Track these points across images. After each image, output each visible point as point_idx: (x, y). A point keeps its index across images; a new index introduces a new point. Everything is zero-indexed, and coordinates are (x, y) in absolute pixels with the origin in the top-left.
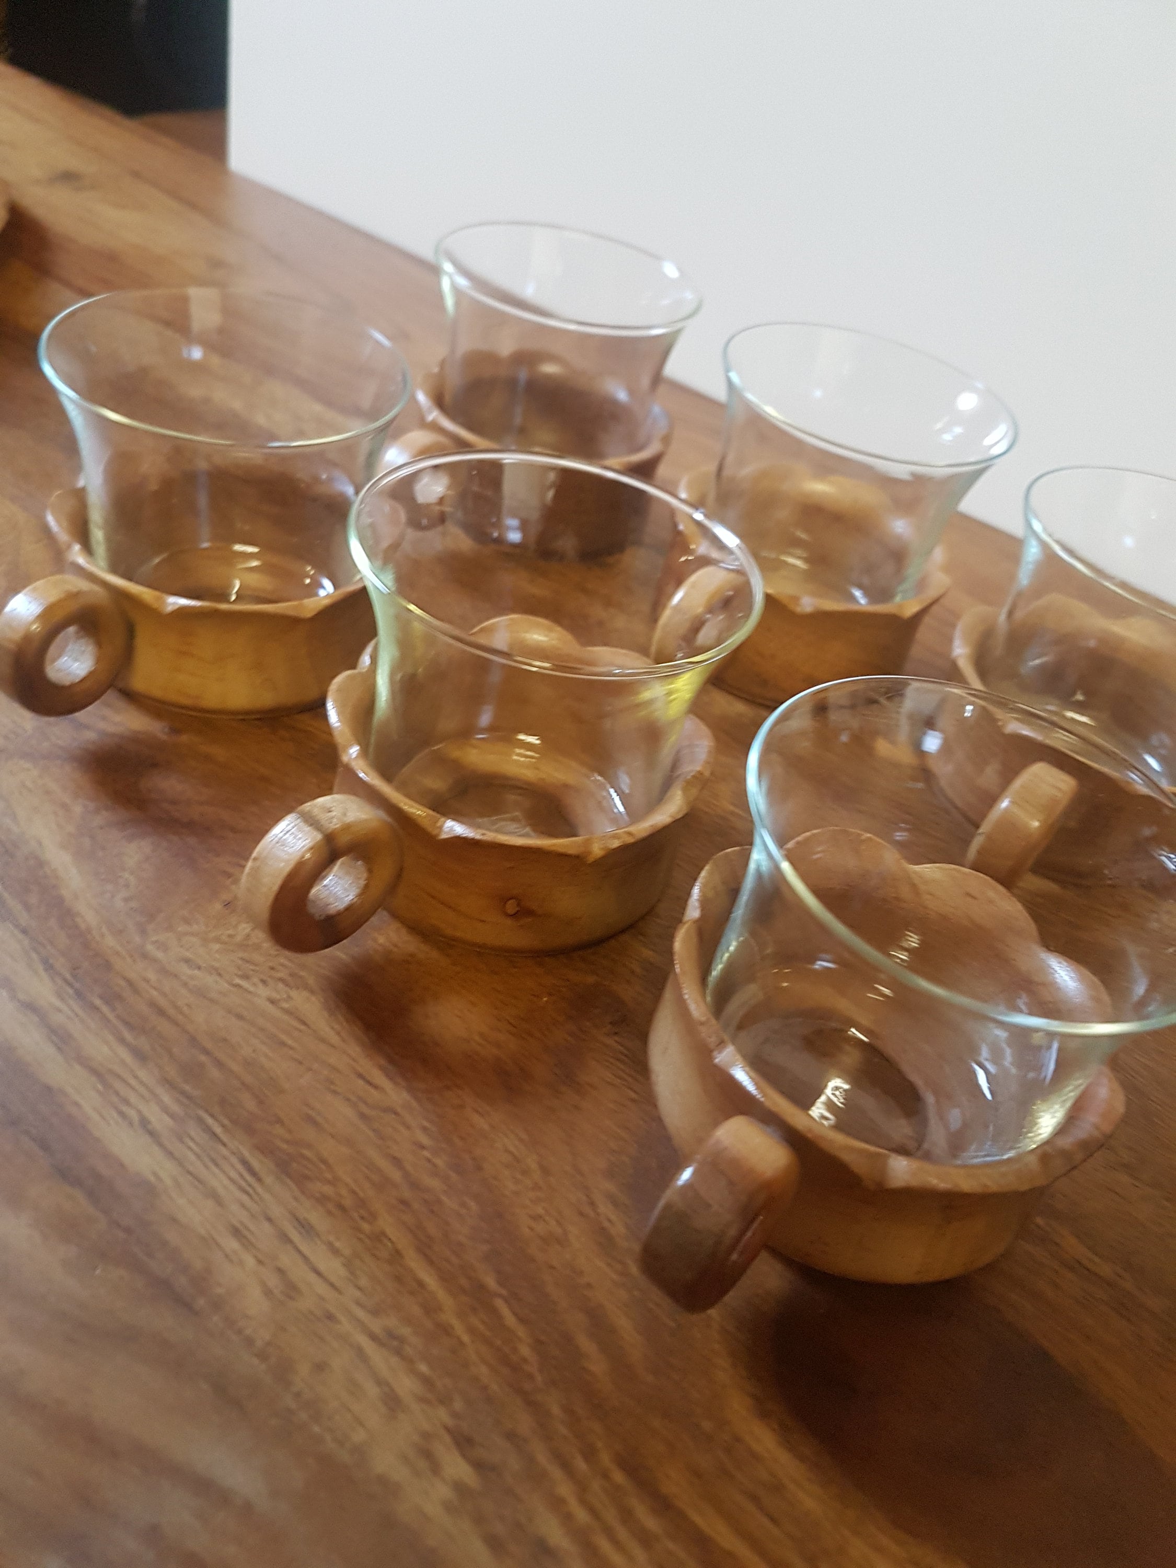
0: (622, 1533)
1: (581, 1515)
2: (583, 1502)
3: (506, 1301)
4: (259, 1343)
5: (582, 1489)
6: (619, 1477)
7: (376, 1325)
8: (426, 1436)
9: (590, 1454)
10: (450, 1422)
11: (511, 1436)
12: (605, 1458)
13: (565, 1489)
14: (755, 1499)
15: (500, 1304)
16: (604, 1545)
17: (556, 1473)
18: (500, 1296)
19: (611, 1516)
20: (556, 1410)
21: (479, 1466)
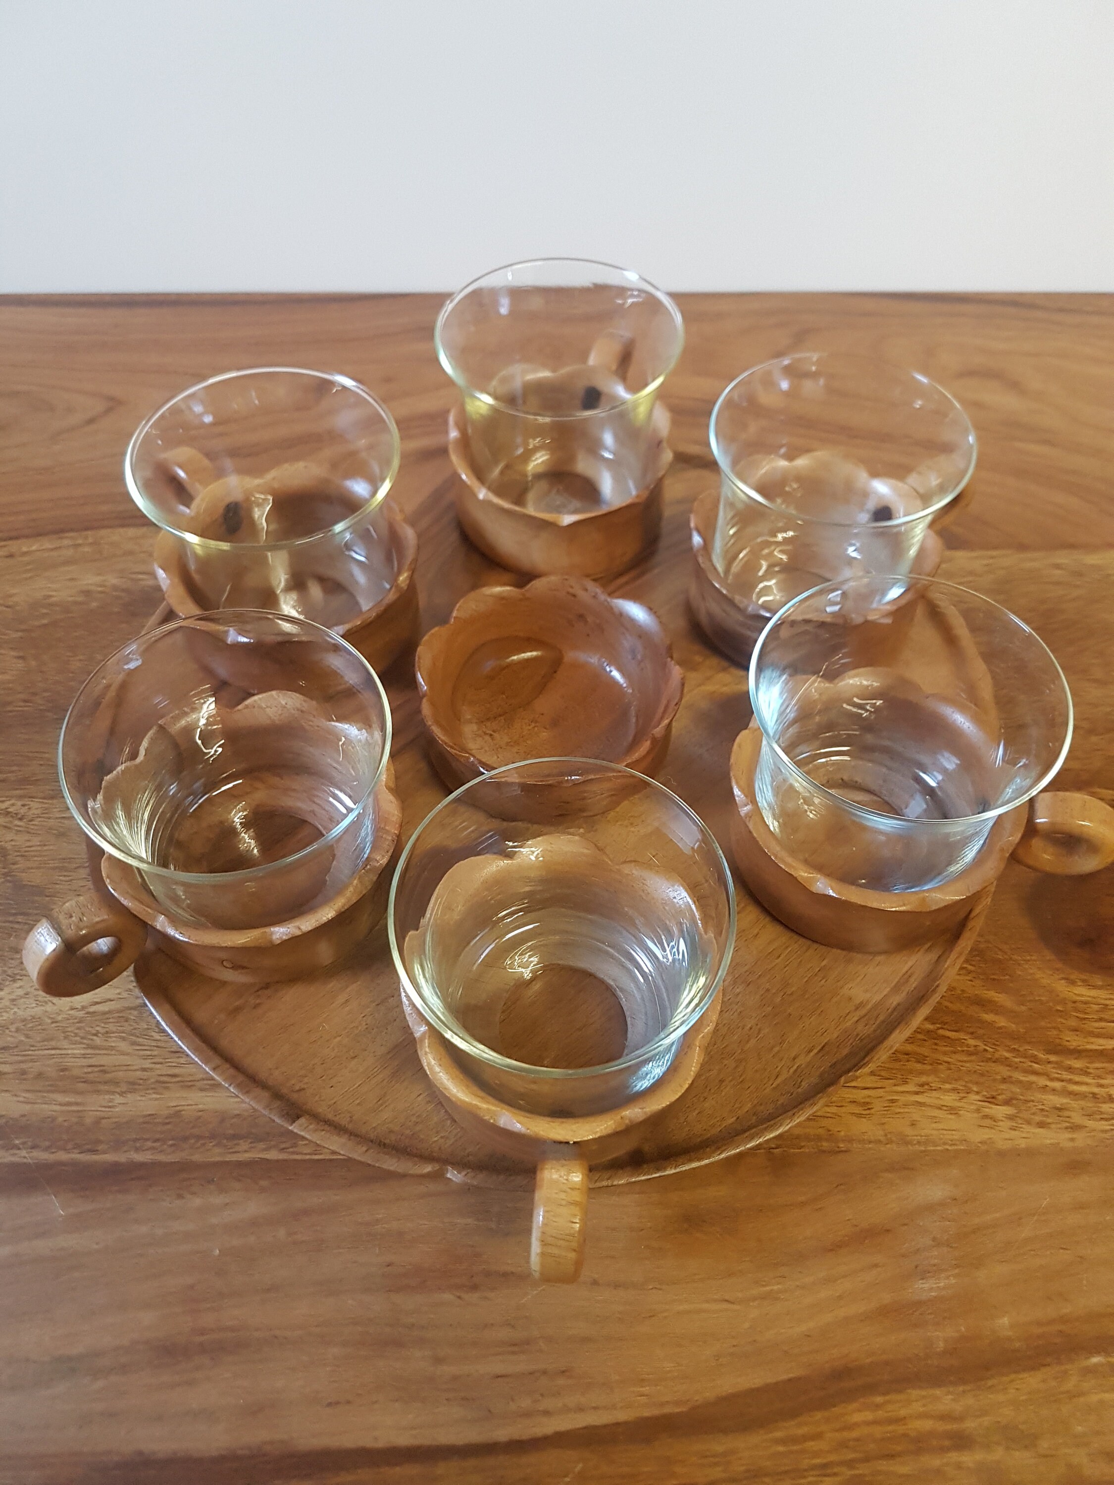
0: (1077, 1078)
1: (1057, 1085)
2: (1052, 1080)
3: (942, 1028)
4: (882, 1138)
5: (1046, 1075)
6: (1053, 1058)
7: (911, 1087)
8: (978, 1111)
9: (1035, 1060)
10: (978, 1097)
11: (1004, 1080)
12: (1041, 1056)
13: (1042, 1081)
14: (1101, 1020)
15: (941, 1032)
16: (1075, 1088)
17: (1033, 1078)
18: (939, 1029)
19: (1066, 1075)
20: (1007, 1055)
21: (1007, 1103)
